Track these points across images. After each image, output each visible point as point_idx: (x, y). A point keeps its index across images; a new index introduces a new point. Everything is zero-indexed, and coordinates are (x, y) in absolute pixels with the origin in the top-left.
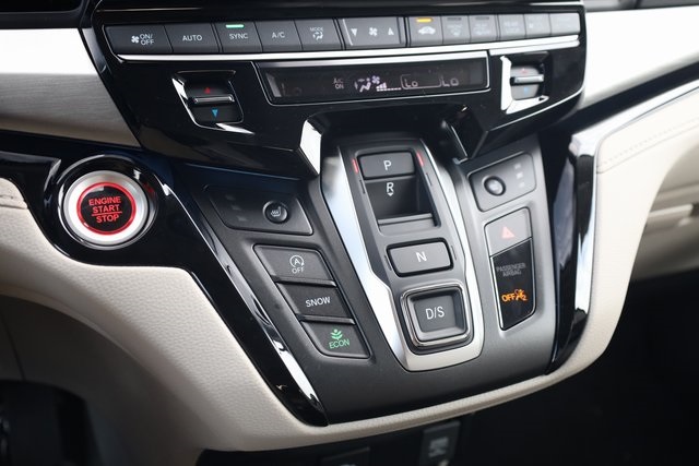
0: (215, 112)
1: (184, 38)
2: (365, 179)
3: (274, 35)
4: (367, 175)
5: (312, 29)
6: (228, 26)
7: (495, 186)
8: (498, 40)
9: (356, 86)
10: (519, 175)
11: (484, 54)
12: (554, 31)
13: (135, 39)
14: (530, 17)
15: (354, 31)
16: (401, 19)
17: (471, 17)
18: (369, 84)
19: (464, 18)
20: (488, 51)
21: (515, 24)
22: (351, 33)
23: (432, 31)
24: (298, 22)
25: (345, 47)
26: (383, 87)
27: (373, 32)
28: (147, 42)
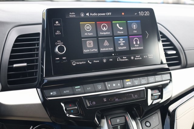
0: (72, 111)
1: (64, 92)
2: (112, 125)
3: (88, 89)
4: (113, 124)
5: (98, 86)
6: (76, 87)
7: (148, 124)
8: (148, 84)
9: (110, 100)
10: (154, 120)
11: (144, 88)
12: (163, 80)
13: (51, 93)
14: (156, 76)
15: (109, 85)
16: (122, 81)
17: (140, 78)
18: (113, 99)
19: (139, 78)
20: (145, 87)
21: (153, 79)
22: (108, 86)
23: (130, 83)
24: (94, 84)
25: (107, 90)
26: (117, 100)
27: (114, 85)
28: (54, 94)
